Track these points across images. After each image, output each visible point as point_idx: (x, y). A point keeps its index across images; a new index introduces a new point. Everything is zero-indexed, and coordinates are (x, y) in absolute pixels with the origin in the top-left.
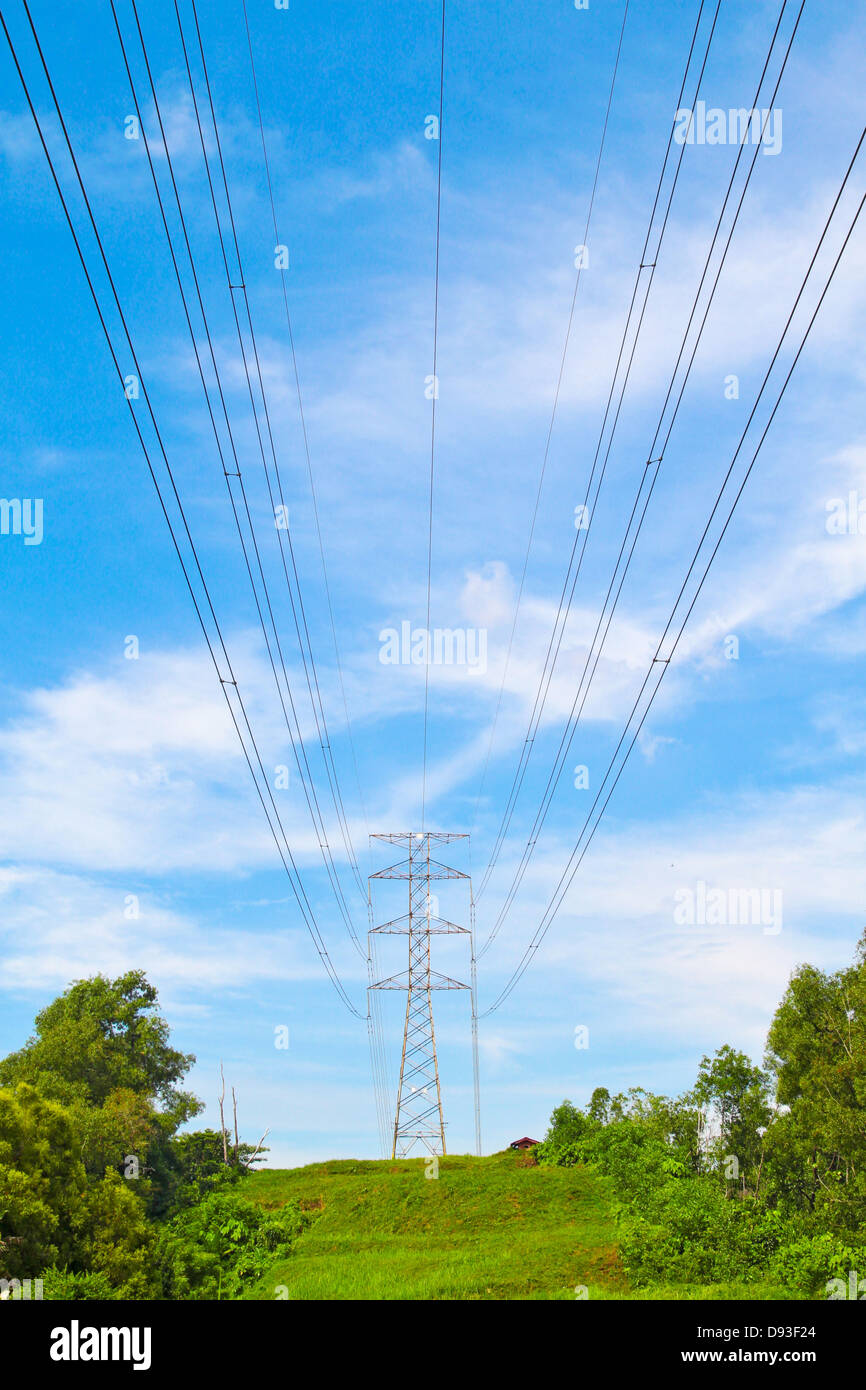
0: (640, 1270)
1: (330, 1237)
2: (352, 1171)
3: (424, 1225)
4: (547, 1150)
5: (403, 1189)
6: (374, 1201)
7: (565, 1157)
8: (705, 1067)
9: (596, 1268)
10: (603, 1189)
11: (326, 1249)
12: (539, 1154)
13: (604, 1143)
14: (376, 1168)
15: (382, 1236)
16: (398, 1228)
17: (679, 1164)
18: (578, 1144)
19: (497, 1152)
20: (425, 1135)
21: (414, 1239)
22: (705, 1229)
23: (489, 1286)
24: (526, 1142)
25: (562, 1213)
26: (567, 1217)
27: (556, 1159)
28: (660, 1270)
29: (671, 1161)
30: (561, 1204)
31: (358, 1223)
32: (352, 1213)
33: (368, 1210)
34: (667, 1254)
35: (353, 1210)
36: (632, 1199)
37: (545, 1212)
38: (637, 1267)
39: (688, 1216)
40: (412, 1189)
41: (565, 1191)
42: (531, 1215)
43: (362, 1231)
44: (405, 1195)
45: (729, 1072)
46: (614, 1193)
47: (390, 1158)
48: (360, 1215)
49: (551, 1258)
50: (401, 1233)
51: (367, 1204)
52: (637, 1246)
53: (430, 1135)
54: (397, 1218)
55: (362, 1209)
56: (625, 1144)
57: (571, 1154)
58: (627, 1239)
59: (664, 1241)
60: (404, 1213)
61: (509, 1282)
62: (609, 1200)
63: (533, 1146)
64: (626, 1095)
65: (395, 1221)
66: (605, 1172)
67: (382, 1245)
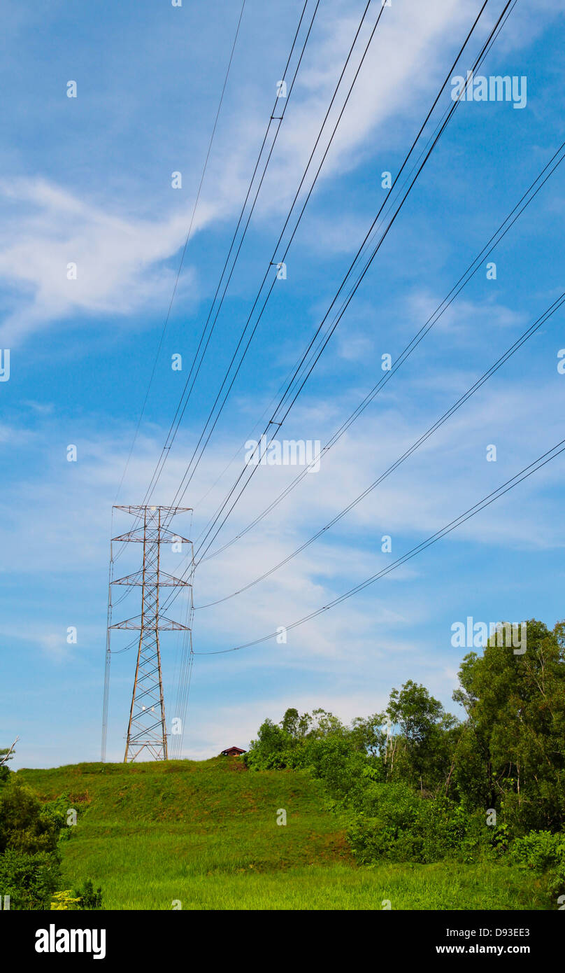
0: (365, 851)
1: (102, 824)
2: (101, 771)
3: (177, 815)
4: (255, 757)
5: (156, 786)
6: (133, 796)
7: (273, 763)
8: (394, 697)
9: (329, 849)
10: (316, 789)
11: (101, 833)
12: (249, 760)
13: (317, 753)
14: (118, 770)
15: (143, 822)
16: (156, 817)
17: (375, 771)
18: (283, 753)
19: (211, 757)
20: (151, 743)
21: (172, 826)
22: (413, 821)
23: (251, 863)
24: (234, 751)
26: (292, 810)
27: (267, 764)
28: (381, 852)
29: (370, 768)
30: (285, 799)
31: (123, 812)
32: (117, 805)
33: (130, 802)
34: (385, 839)
35: (117, 803)
36: (343, 796)
37: (274, 806)
38: (362, 850)
39: (401, 811)
40: (163, 787)
41: (287, 790)
42: (263, 808)
43: (127, 819)
44: (159, 792)
45: (413, 700)
46: (326, 792)
47: (122, 761)
48: (124, 806)
49: (293, 842)
50: (158, 821)
51: (128, 798)
52: (361, 833)
53: (155, 743)
54: (155, 809)
55: (124, 802)
56: (333, 755)
57: (277, 761)
58: (352, 828)
59: (381, 830)
60: (160, 805)
61: (265, 860)
62: (322, 797)
63: (243, 754)
64: (310, 714)
65: (153, 811)
66: (319, 775)
67: (147, 830)
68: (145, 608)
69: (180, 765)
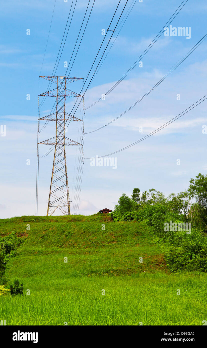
0: (174, 265)
1: (33, 248)
2: (33, 221)
3: (74, 244)
4: (117, 214)
5: (62, 229)
6: (50, 234)
7: (126, 218)
8: (192, 182)
9: (154, 264)
10: (149, 232)
11: (32, 253)
12: (114, 216)
13: (149, 213)
14: (43, 220)
15: (56, 248)
16: (62, 245)
18: (132, 212)
19: (93, 214)
20: (61, 206)
21: (70, 250)
22: (201, 249)
23: (112, 270)
24: (106, 211)
25: (133, 241)
26: (136, 243)
27: (123, 218)
28: (183, 266)
30: (132, 237)
31: (44, 243)
32: (40, 239)
33: (48, 237)
34: (185, 259)
35: (41, 237)
36: (163, 236)
37: (126, 240)
38: (172, 264)
39: (194, 244)
40: (66, 229)
41: (133, 232)
42: (120, 241)
43: (47, 246)
44: (64, 232)
45: (202, 184)
46: (154, 233)
47: (46, 215)
48: (45, 239)
49: (135, 259)
50: (63, 247)
51: (47, 235)
52: (172, 256)
53: (63, 206)
54: (61, 241)
55: (45, 237)
56: (158, 214)
57: (129, 216)
58: (167, 253)
59: (183, 254)
60: (64, 239)
61: (119, 269)
62: (152, 236)
63: (111, 212)
64: (148, 192)
66: (150, 224)
67: (57, 252)
68: (58, 133)
69: (76, 218)
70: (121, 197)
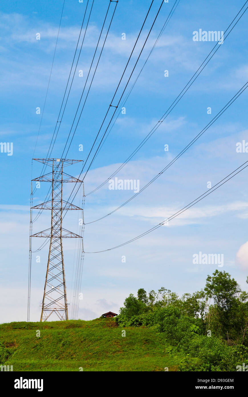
1: (24, 361)
2: (25, 328)
3: (72, 355)
4: (123, 318)
5: (59, 337)
6: (45, 343)
7: (134, 322)
8: (209, 281)
10: (160, 339)
12: (119, 320)
13: (161, 316)
14: (36, 326)
15: (51, 361)
16: (59, 357)
17: (198, 327)
18: (140, 316)
19: (95, 319)
20: (57, 309)
22: (221, 360)
24: (110, 314)
25: (141, 351)
26: (145, 353)
27: (130, 323)
29: (194, 326)
30: (140, 346)
31: (37, 354)
32: (33, 350)
33: (42, 347)
35: (34, 348)
36: (177, 344)
37: (133, 350)
39: (212, 354)
40: (63, 337)
41: (142, 340)
42: (126, 351)
43: (40, 358)
44: (60, 341)
45: (221, 282)
46: (167, 341)
47: (39, 321)
48: (38, 350)
50: (60, 359)
51: (41, 345)
52: (187, 368)
53: (60, 309)
54: (58, 351)
55: (38, 347)
56: (171, 317)
57: (137, 321)
58: (182, 364)
59: (200, 365)
60: (61, 349)
62: (164, 344)
63: (116, 316)
65: (57, 353)
66: (162, 330)
68: (54, 224)
69: (75, 323)
70: (127, 298)
